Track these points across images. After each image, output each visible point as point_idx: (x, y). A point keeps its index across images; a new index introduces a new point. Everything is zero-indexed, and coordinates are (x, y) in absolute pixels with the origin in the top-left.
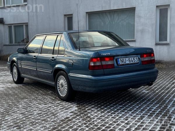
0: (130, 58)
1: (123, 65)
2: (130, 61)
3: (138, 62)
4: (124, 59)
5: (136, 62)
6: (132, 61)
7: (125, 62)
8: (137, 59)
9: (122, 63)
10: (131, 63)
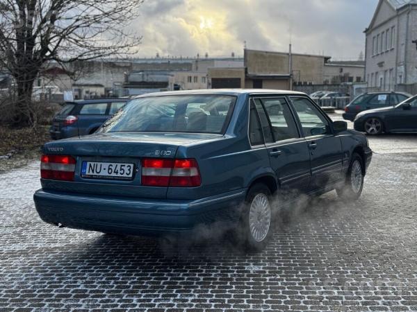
0: (114, 165)
1: (91, 177)
2: (110, 171)
3: (131, 176)
4: (99, 164)
5: (125, 175)
6: (115, 172)
7: (98, 171)
8: (129, 170)
9: (91, 173)
10: (111, 175)
